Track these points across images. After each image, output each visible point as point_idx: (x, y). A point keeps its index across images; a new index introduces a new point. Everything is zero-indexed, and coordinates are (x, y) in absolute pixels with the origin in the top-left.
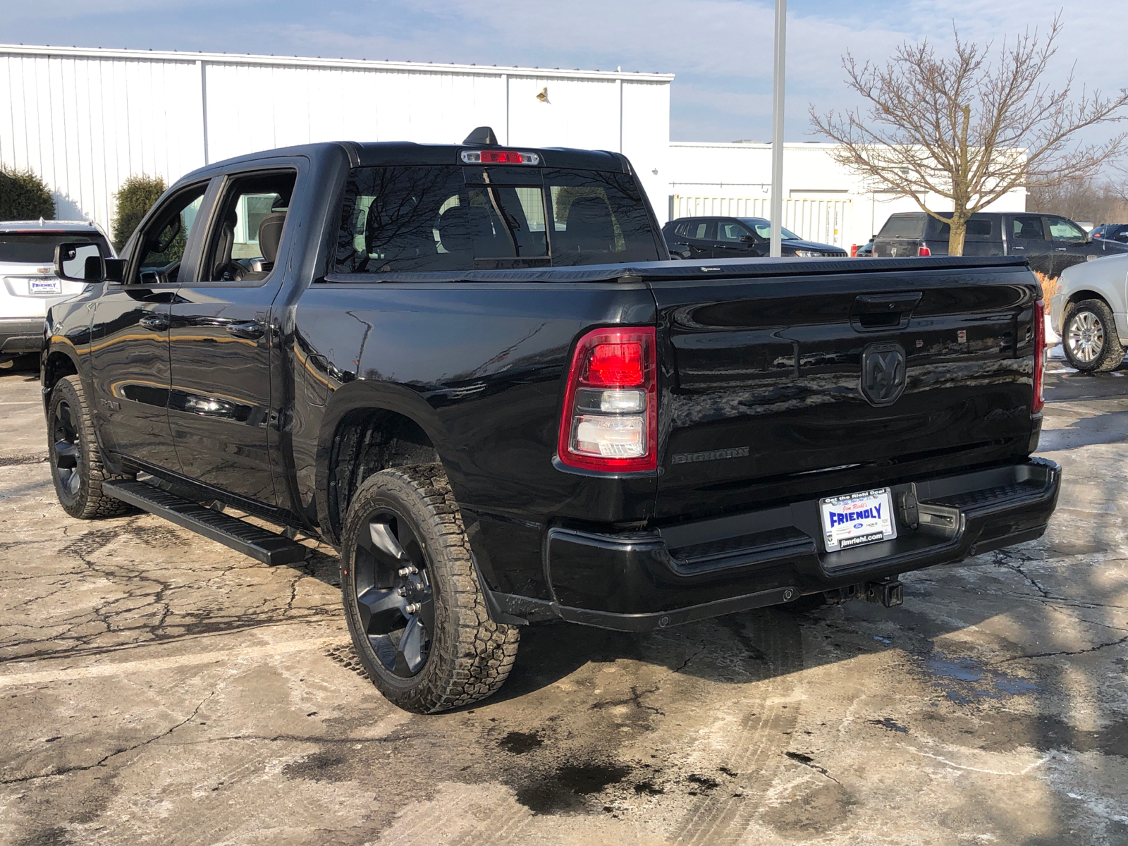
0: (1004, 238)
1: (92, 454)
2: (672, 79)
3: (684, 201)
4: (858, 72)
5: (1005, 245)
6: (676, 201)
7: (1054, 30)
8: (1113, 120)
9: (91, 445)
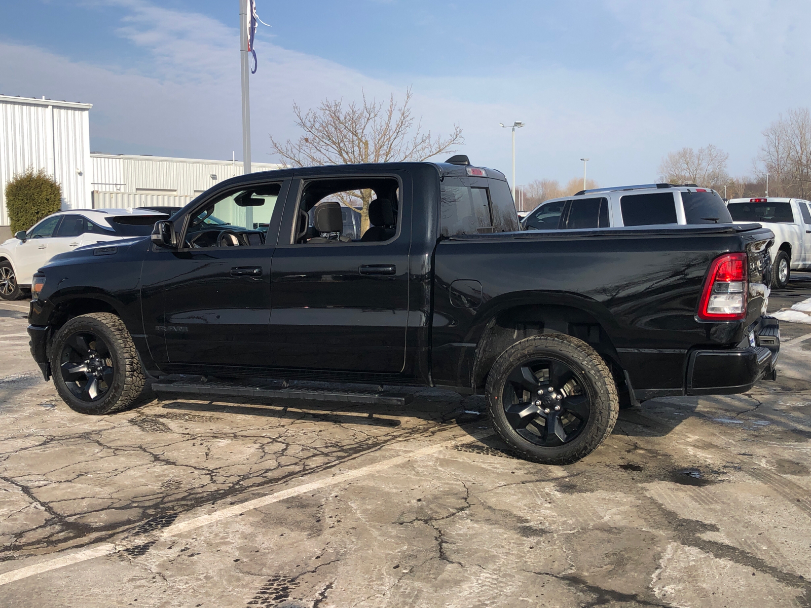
0: (354, 223)
1: (128, 367)
2: (91, 107)
3: (101, 195)
4: (303, 115)
5: (355, 227)
6: (95, 194)
7: (408, 97)
8: (446, 152)
9: (127, 360)
